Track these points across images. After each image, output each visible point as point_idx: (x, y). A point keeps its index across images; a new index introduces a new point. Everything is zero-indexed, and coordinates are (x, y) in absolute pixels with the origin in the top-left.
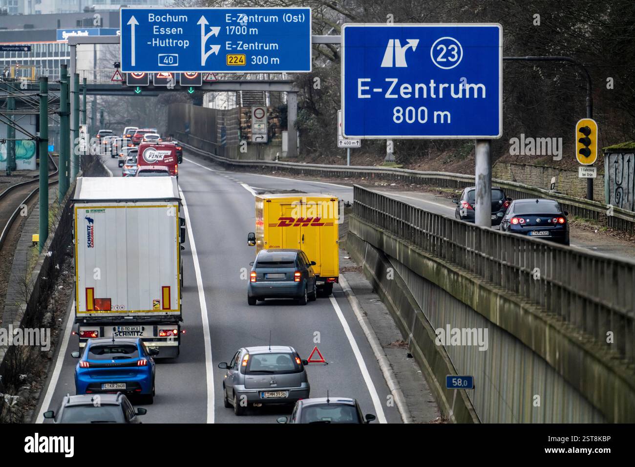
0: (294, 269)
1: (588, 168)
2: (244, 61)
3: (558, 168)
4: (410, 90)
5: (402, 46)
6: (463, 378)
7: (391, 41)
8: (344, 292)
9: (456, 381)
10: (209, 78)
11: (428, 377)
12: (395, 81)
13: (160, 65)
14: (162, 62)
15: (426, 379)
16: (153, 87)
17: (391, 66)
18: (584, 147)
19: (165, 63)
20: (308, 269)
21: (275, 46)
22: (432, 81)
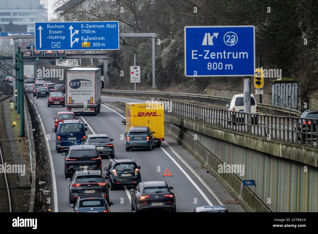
0: (146, 135)
1: (260, 90)
2: (89, 45)
3: (238, 91)
4: (215, 55)
5: (211, 36)
6: (250, 181)
7: (206, 34)
8: (165, 145)
9: (247, 182)
10: (69, 53)
11: (221, 181)
12: (208, 51)
13: (52, 47)
14: (53, 46)
15: (220, 182)
16: (44, 57)
17: (206, 44)
18: (258, 81)
19: (55, 47)
20: (152, 135)
21: (103, 38)
22: (224, 51)
